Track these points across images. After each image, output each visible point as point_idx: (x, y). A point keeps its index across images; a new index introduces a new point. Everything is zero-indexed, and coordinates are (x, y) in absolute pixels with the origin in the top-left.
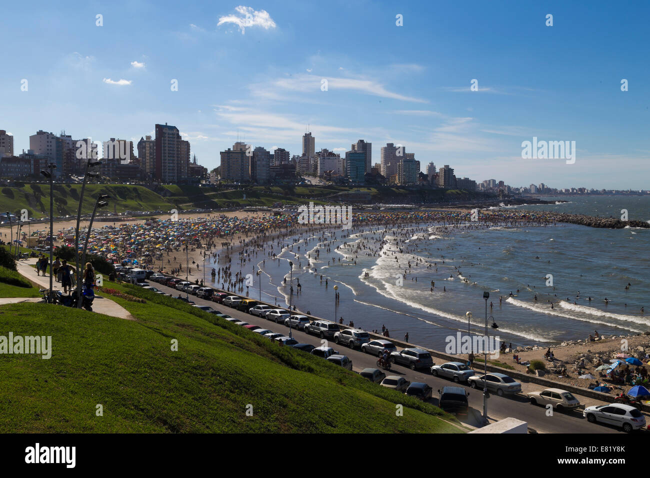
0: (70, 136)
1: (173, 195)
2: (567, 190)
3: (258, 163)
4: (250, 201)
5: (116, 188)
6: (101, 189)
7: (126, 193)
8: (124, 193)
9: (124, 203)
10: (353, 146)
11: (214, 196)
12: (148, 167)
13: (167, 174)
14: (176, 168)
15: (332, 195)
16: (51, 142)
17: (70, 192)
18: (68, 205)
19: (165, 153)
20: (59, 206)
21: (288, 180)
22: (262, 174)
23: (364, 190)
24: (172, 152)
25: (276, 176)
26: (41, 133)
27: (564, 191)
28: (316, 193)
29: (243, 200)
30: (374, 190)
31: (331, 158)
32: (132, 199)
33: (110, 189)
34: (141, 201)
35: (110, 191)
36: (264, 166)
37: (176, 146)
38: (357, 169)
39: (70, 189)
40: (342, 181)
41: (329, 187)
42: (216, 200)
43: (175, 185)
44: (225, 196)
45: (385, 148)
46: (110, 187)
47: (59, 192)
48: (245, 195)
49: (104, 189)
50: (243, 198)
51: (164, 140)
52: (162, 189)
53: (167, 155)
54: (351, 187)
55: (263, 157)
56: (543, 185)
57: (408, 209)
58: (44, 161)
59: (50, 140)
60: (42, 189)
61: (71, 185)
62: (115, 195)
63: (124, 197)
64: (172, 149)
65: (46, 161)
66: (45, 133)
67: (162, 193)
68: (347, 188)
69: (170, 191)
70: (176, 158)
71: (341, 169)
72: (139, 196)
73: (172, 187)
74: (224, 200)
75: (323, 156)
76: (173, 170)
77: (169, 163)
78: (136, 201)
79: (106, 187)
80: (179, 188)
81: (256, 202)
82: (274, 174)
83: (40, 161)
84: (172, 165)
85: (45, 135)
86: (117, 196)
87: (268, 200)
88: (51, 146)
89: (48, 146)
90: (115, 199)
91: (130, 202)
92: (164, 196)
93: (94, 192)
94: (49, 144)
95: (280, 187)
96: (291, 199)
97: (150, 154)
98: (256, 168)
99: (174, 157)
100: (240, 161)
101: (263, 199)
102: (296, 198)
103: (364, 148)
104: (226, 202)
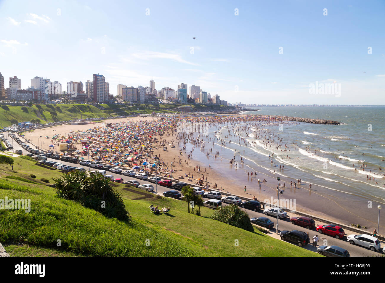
0: (49, 80)
1: (105, 109)
2: (250, 105)
3: (140, 93)
4: (141, 112)
5: (78, 106)
6: (72, 106)
7: (84, 109)
8: (83, 109)
9: (84, 114)
10: (179, 86)
11: (124, 109)
12: (89, 95)
13: (100, 98)
14: (103, 96)
15: (175, 108)
16: (42, 82)
17: (56, 109)
18: (58, 116)
19: (98, 88)
20: (53, 116)
21: (154, 101)
22: (142, 98)
23: (188, 106)
24: (101, 88)
25: (148, 99)
26: (37, 78)
27: (248, 105)
28: (168, 107)
29: (138, 111)
30: (193, 106)
31: (171, 91)
32: (87, 111)
33: (76, 106)
34: (92, 112)
35: (76, 107)
36: (143, 95)
37: (103, 85)
38: (183, 96)
39: (56, 107)
40: (178, 102)
41: (173, 104)
42: (126, 111)
43: (105, 104)
44: (129, 109)
45: (191, 87)
46: (76, 105)
47: (51, 109)
48: (138, 109)
49: (73, 106)
50: (137, 110)
51: (98, 82)
52: (100, 106)
53: (99, 89)
54: (183, 104)
55: (143, 90)
56: (241, 103)
57: (213, 115)
58: (39, 92)
59: (41, 81)
60: (42, 107)
61: (56, 105)
62: (79, 110)
63: (84, 111)
64: (102, 86)
65: (41, 92)
66: (39, 78)
67: (100, 108)
68: (181, 105)
69: (104, 107)
70: (103, 91)
71: (175, 96)
72: (91, 110)
73: (104, 105)
74: (130, 111)
75: (167, 90)
76: (102, 96)
77: (100, 93)
78: (89, 112)
79: (73, 105)
80: (107, 105)
81: (144, 112)
82: (147, 98)
83: (38, 92)
84: (101, 94)
85: (39, 79)
86: (80, 110)
87: (148, 111)
88: (42, 84)
89: (41, 84)
90: (80, 112)
91: (87, 113)
92: (102, 110)
93: (68, 108)
94: (41, 83)
95: (151, 104)
96: (159, 110)
97: (90, 89)
98: (139, 95)
99: (102, 90)
100: (132, 92)
101: (146, 110)
102: (161, 110)
103: (184, 87)
104: (131, 112)
